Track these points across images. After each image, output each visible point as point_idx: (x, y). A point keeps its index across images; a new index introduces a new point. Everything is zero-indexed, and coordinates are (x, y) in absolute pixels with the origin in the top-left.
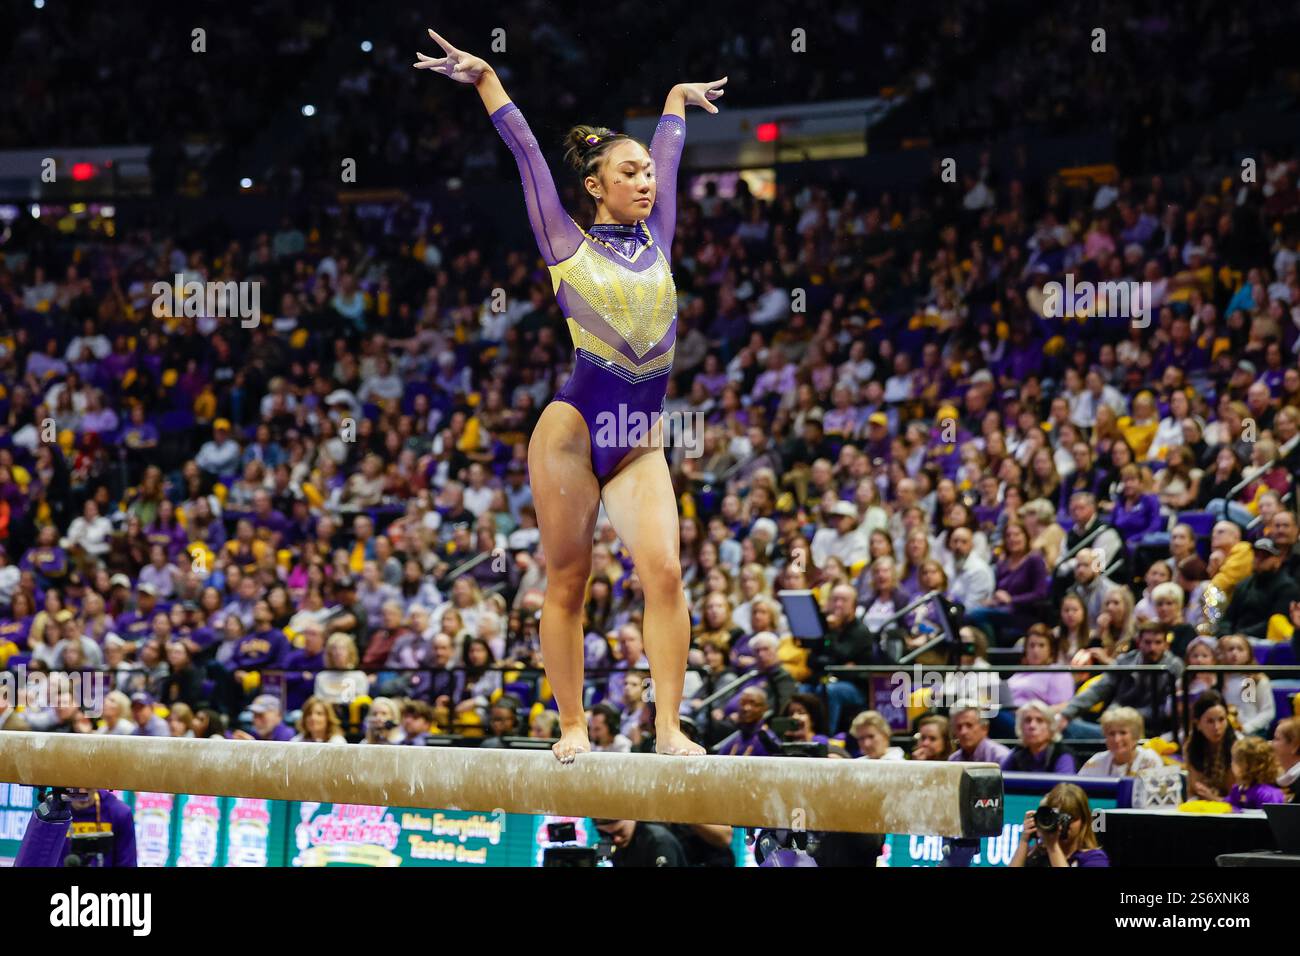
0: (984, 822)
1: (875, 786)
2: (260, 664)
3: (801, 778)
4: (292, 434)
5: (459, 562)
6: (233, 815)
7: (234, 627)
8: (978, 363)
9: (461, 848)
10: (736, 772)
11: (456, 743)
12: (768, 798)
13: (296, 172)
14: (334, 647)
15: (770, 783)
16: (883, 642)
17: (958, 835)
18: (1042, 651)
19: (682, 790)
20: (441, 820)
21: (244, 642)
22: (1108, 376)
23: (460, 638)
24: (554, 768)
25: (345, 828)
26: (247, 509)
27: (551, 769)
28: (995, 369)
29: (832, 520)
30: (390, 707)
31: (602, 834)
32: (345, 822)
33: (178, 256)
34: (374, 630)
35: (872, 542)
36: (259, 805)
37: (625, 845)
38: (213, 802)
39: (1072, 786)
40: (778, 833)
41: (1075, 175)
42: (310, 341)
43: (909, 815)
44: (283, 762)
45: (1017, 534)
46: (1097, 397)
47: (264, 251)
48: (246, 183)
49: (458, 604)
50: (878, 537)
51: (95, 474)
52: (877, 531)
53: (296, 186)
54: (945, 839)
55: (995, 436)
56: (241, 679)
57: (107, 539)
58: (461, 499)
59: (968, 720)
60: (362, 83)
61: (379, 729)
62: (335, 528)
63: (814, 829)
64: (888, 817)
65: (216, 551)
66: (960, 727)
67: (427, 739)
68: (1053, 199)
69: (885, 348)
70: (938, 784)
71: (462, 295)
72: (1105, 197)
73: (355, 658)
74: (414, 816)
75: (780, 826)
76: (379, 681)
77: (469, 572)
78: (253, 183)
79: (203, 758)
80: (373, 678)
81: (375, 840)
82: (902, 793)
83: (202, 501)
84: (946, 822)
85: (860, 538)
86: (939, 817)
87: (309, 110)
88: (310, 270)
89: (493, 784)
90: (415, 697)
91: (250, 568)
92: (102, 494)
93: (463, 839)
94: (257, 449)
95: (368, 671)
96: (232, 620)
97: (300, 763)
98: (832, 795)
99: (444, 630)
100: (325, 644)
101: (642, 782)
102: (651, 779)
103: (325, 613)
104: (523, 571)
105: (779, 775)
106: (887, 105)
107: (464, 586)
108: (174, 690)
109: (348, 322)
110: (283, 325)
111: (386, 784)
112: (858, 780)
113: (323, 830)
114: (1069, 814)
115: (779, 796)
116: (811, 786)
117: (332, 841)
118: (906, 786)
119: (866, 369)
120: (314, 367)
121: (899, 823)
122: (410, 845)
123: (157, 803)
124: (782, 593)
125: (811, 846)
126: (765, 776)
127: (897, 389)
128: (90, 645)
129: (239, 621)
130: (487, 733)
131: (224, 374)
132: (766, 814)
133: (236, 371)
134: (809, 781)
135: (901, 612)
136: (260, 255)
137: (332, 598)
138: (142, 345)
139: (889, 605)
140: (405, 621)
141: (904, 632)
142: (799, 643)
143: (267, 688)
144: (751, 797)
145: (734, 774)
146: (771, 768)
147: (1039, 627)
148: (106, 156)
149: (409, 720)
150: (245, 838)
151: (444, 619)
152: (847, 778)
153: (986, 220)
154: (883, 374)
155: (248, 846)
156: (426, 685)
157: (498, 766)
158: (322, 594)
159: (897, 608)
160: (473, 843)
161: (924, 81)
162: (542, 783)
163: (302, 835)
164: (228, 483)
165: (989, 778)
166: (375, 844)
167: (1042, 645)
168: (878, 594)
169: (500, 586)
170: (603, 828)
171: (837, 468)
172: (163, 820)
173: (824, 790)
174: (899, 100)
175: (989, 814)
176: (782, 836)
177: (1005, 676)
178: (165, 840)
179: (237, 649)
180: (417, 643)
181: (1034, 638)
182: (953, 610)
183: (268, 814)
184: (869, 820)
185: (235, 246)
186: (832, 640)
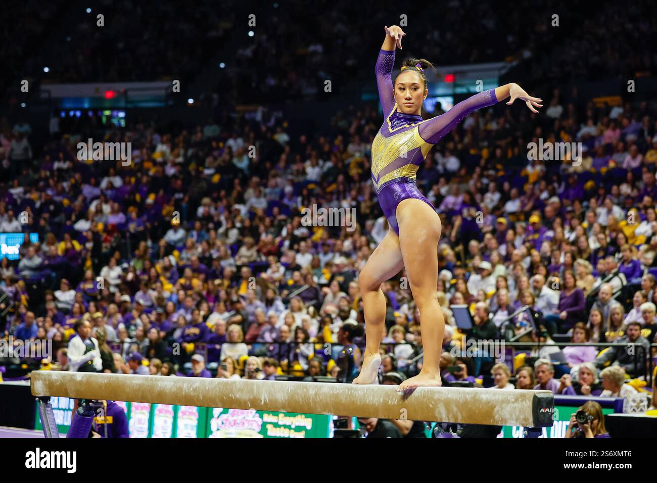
0: (544, 419)
1: (490, 402)
2: (194, 339)
3: (454, 397)
4: (211, 225)
5: (294, 290)
6: (180, 414)
7: (182, 322)
8: (552, 194)
9: (292, 431)
10: (422, 394)
11: (290, 379)
12: (438, 407)
13: (215, 96)
14: (232, 332)
15: (439, 400)
16: (503, 331)
17: (531, 426)
18: (581, 336)
19: (396, 403)
20: (283, 417)
21: (187, 329)
22: (616, 201)
23: (294, 327)
24: (333, 391)
25: (235, 421)
26: (189, 263)
27: (331, 392)
28: (561, 197)
29: (479, 270)
30: (256, 361)
31: (361, 424)
32: (235, 418)
33: (157, 137)
34: (251, 323)
35: (497, 282)
36: (192, 410)
37: (372, 430)
38: (170, 408)
39: (594, 402)
40: (443, 424)
41: (600, 101)
42: (221, 180)
43: (507, 416)
44: (199, 388)
45: (570, 278)
46: (610, 211)
47: (199, 135)
48: (191, 101)
49: (293, 311)
50: (500, 279)
51: (114, 245)
52: (500, 276)
53: (216, 103)
54: (525, 428)
55: (559, 230)
56: (185, 347)
57: (119, 277)
58: (294, 259)
59: (543, 369)
60: (248, 52)
61: (252, 372)
62: (232, 272)
63: (461, 423)
64: (497, 417)
65: (174, 284)
66: (539, 372)
67: (276, 377)
68: (589, 113)
69: (506, 186)
70: (522, 401)
71: (298, 157)
72: (616, 112)
73: (242, 337)
74: (269, 415)
75: (444, 421)
76: (253, 348)
77: (299, 295)
78: (194, 101)
79: (159, 385)
80: (250, 347)
81: (250, 427)
82: (504, 405)
83: (166, 259)
84: (526, 419)
85: (492, 280)
86: (522, 417)
87: (222, 65)
88: (221, 145)
89: (302, 399)
90: (271, 356)
91: (190, 292)
92: (117, 255)
93: (293, 427)
94: (195, 233)
95: (248, 343)
96: (181, 318)
97: (207, 388)
98: (469, 406)
99: (286, 323)
100: (227, 330)
101: (376, 399)
102: (381, 397)
103: (227, 315)
104: (325, 295)
105: (443, 396)
106: (509, 66)
107: (295, 302)
108: (152, 352)
109: (241, 170)
110: (208, 172)
111: (250, 399)
112: (483, 399)
113: (225, 422)
114: (593, 416)
115: (443, 407)
116: (459, 402)
117: (229, 427)
118: (506, 401)
119: (497, 196)
120: (223, 193)
121: (502, 420)
122: (267, 429)
123: (142, 408)
124: (453, 306)
125: (459, 431)
126: (436, 396)
127: (512, 206)
128: (110, 329)
129: (184, 318)
130: (306, 375)
131: (179, 196)
132: (437, 415)
133: (185, 195)
134: (458, 399)
135: (512, 316)
136: (197, 137)
137: (229, 307)
138: (138, 181)
139: (506, 313)
140: (266, 319)
141: (513, 326)
142: (460, 331)
143: (198, 351)
144: (430, 406)
145: (421, 395)
146: (439, 392)
147: (580, 324)
148: (121, 87)
149: (267, 368)
150: (186, 425)
151: (286, 318)
152: (477, 398)
153: (557, 124)
154: (505, 198)
155: (187, 429)
156: (277, 351)
157: (305, 390)
158: (226, 306)
159: (509, 314)
160: (298, 429)
161: (527, 54)
162: (327, 399)
163: (214, 424)
164: (180, 250)
165: (547, 398)
166: (250, 429)
167: (581, 333)
168: (500, 307)
169: (314, 302)
170: (361, 421)
171: (482, 245)
172: (145, 416)
173: (466, 403)
174: (515, 63)
175: (547, 415)
176: (445, 426)
177: (562, 348)
178: (146, 426)
179: (183, 332)
180: (272, 329)
181: (578, 330)
182: (536, 315)
183: (197, 414)
184: (488, 418)
185: (185, 133)
186: (476, 330)
